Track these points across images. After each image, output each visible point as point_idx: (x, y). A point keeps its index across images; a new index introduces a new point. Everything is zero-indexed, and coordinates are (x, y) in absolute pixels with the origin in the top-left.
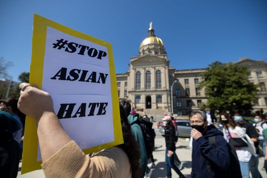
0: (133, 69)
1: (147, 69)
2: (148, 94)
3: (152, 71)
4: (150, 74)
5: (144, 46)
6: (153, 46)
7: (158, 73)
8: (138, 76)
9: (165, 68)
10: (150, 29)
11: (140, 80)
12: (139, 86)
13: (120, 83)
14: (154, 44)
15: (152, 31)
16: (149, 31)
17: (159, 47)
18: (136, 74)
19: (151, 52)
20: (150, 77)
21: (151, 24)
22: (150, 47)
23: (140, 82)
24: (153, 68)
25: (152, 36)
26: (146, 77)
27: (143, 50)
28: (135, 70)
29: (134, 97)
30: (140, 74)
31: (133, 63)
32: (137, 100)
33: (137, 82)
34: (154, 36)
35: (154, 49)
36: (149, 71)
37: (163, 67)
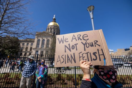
0: (37, 38)
1: (43, 38)
2: (42, 50)
3: (46, 40)
4: (45, 41)
5: (49, 26)
6: (53, 27)
7: (48, 41)
8: (39, 41)
9: (52, 39)
10: (54, 18)
11: (39, 43)
12: (39, 46)
13: (28, 43)
14: (54, 26)
15: (55, 19)
16: (53, 19)
17: (56, 28)
18: (38, 41)
19: (52, 30)
20: (44, 42)
21: (54, 16)
22: (52, 27)
23: (39, 44)
24: (46, 38)
25: (54, 22)
26: (43, 42)
27: (48, 28)
28: (38, 38)
29: (35, 51)
30: (40, 41)
31: (37, 35)
32: (37, 53)
33: (38, 44)
34: (55, 22)
35: (54, 28)
36: (44, 40)
37: (51, 38)
